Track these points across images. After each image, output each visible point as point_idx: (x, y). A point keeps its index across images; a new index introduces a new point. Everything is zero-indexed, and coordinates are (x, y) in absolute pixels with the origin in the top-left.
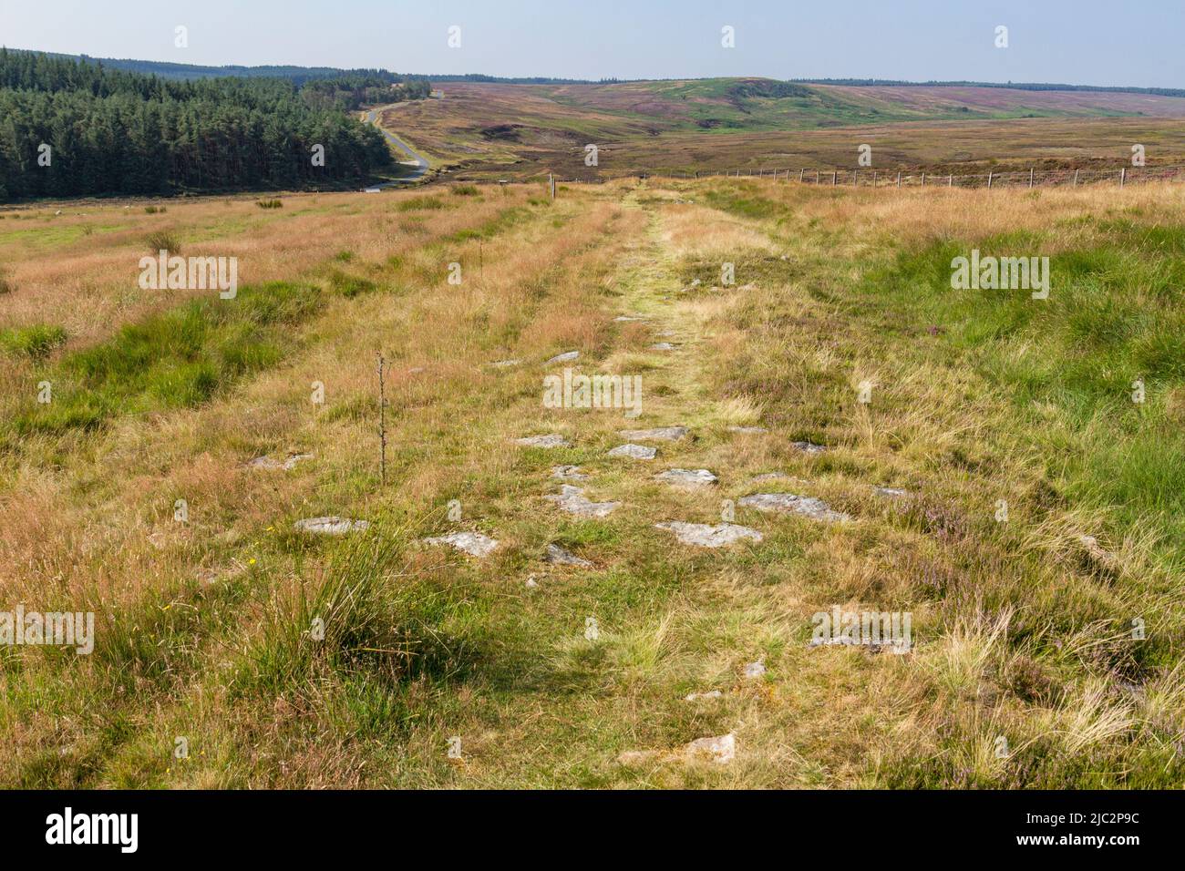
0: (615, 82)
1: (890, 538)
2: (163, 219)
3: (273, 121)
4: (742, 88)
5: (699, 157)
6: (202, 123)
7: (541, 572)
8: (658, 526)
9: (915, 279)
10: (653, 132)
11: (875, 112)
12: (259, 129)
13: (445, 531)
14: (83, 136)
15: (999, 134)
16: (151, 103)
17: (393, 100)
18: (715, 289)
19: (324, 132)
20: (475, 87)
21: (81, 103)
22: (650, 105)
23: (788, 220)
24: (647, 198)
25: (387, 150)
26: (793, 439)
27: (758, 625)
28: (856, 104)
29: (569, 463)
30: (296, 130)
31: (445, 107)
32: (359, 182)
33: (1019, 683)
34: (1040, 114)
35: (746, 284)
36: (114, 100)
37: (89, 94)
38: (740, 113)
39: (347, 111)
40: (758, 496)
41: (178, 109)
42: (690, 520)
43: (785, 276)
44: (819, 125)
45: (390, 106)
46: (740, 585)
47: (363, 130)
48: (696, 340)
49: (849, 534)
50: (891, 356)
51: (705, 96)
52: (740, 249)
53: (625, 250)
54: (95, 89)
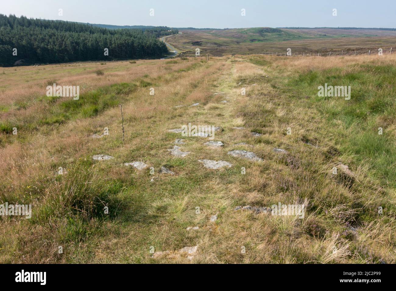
0: (228, 29)
1: (274, 167)
2: (104, 66)
3: (136, 41)
4: (262, 30)
5: (250, 50)
6: (118, 41)
7: (156, 176)
8: (199, 161)
9: (303, 82)
10: (238, 43)
11: (300, 36)
12: (133, 42)
13: (132, 161)
14: (88, 45)
15: (335, 42)
16: (105, 35)
17: (168, 35)
18: (245, 85)
19: (150, 44)
20: (190, 31)
21: (87, 36)
22: (237, 35)
23: (270, 66)
24: (233, 60)
25: (166, 48)
26: (252, 131)
27: (220, 200)
28: (294, 34)
29: (181, 138)
30: (143, 43)
31: (182, 36)
32: (159, 57)
33: (308, 229)
34: (347, 36)
35: (254, 84)
36: (95, 35)
37: (89, 33)
38: (262, 37)
39: (156, 38)
40: (234, 151)
41: (112, 37)
42: (210, 159)
43: (266, 81)
44: (284, 40)
45: (168, 36)
46: (218, 184)
47: (160, 43)
48: (234, 100)
49: (259, 166)
50: (292, 105)
51: (252, 33)
52: (254, 74)
53: (222, 74)
54: (90, 32)
